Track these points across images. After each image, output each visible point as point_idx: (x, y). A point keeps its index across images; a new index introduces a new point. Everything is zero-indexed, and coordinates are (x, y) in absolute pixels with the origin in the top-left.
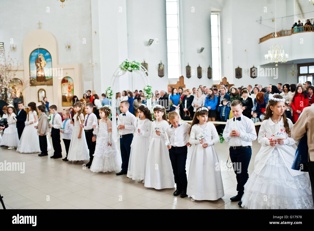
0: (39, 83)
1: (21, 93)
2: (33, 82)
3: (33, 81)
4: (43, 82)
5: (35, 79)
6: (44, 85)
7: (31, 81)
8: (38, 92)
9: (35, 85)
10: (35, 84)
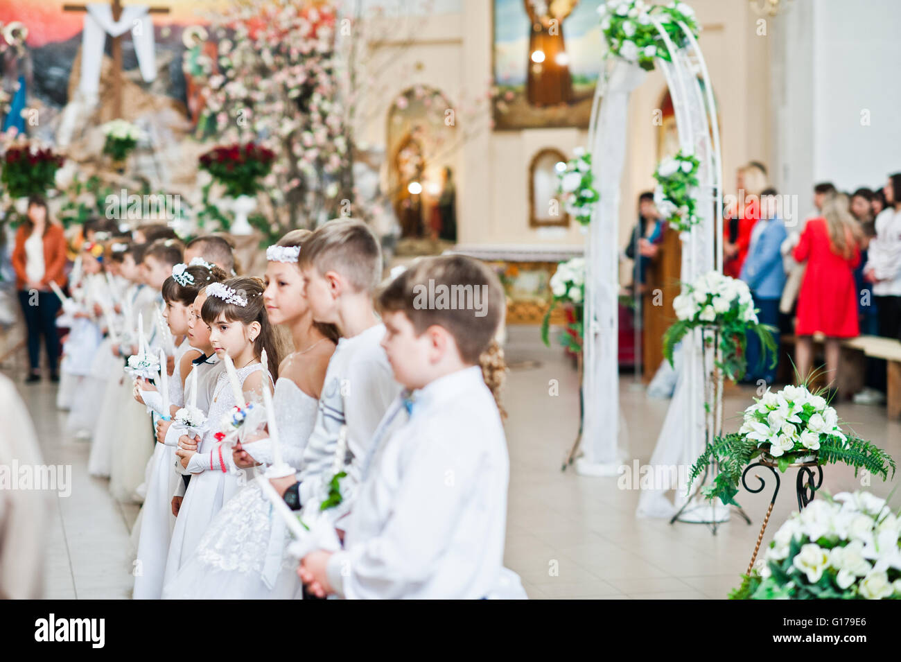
0: (538, 113)
1: (449, 174)
2: (502, 107)
3: (509, 102)
4: (560, 112)
5: (517, 94)
6: (562, 124)
7: (495, 100)
8: (532, 169)
9: (520, 128)
10: (519, 120)
